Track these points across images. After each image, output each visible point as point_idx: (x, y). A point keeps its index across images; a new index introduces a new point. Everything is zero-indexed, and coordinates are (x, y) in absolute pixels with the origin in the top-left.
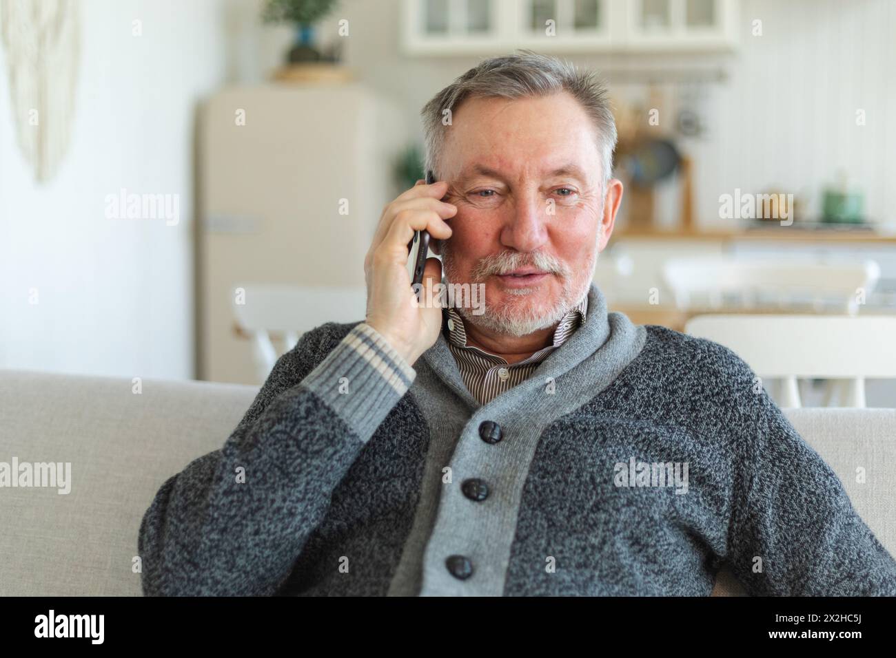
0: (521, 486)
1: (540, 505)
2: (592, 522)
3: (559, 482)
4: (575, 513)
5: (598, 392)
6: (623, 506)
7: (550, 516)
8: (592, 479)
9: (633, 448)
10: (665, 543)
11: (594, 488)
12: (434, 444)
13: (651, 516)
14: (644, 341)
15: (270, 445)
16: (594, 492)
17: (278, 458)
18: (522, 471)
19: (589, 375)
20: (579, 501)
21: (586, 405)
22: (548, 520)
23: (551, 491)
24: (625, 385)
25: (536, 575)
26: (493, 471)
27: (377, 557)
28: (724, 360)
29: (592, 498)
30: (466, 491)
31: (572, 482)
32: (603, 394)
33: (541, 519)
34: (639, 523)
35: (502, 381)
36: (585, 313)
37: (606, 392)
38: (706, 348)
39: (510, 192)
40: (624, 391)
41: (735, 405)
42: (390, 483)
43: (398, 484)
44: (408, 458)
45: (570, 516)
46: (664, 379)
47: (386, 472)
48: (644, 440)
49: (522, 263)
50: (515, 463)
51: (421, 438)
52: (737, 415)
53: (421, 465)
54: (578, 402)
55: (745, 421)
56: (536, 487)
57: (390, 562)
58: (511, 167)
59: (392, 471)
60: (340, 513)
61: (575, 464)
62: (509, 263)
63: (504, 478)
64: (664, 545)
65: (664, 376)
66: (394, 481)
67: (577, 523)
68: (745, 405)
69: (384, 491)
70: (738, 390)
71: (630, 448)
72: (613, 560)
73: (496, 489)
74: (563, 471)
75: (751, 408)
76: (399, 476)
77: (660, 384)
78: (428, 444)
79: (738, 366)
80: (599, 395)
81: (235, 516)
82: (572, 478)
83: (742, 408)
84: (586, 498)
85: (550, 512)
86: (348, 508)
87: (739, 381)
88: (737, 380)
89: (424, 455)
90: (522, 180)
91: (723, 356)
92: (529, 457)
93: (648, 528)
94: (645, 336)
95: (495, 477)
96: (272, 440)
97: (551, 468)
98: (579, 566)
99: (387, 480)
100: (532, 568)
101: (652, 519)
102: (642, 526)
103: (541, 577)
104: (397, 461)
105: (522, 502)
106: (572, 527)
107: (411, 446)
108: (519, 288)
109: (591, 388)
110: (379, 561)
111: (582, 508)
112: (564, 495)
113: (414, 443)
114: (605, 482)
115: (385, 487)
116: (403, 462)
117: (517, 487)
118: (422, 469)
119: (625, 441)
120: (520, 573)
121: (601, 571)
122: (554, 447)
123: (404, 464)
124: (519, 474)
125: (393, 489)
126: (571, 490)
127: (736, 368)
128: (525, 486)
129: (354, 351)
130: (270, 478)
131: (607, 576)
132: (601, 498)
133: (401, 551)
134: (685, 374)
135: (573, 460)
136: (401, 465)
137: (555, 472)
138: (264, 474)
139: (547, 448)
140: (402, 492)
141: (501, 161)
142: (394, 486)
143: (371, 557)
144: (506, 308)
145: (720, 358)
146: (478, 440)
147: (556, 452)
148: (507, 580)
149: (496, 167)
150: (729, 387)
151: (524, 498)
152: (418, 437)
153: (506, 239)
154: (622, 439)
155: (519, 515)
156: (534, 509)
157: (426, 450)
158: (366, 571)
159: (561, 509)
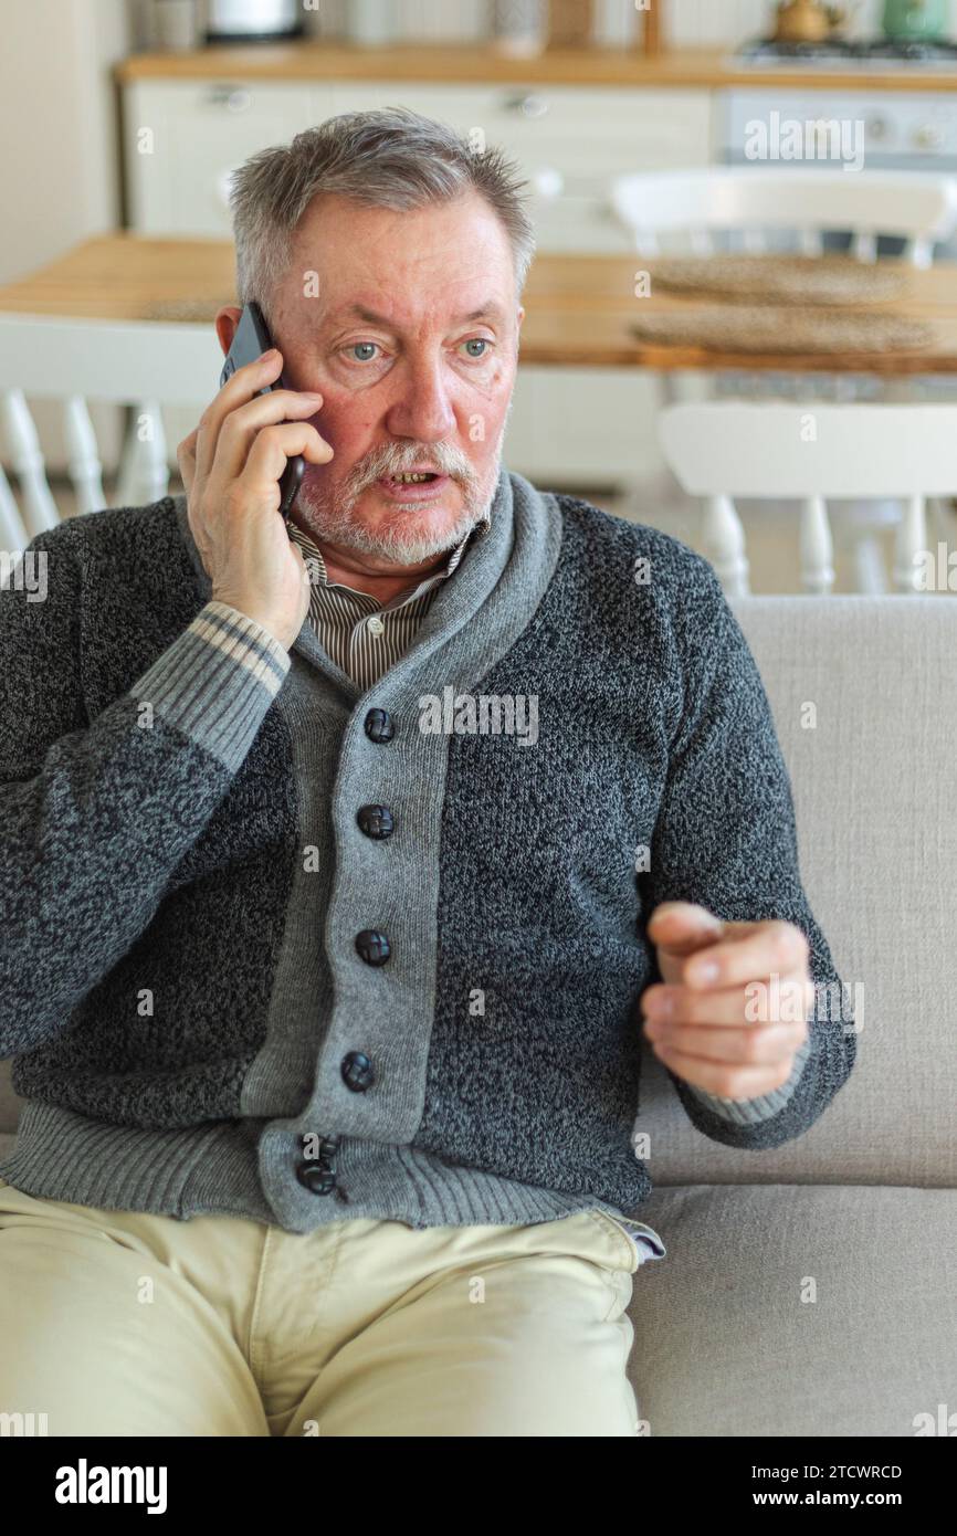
0: (438, 815)
1: (468, 842)
2: (538, 864)
3: (490, 805)
4: (516, 851)
5: (514, 640)
6: (574, 833)
7: (482, 857)
8: (533, 797)
9: (574, 728)
10: (623, 867)
11: (537, 813)
12: (300, 751)
13: (605, 837)
14: (560, 537)
15: (138, 826)
16: (538, 818)
17: (149, 841)
18: (436, 791)
19: (497, 612)
20: (519, 835)
21: (502, 661)
22: (479, 862)
23: (480, 819)
24: (548, 629)
25: (475, 949)
26: (396, 790)
27: (251, 931)
28: (675, 565)
29: (535, 828)
30: (365, 826)
31: (507, 806)
32: (522, 643)
33: (470, 863)
34: (593, 850)
35: (375, 637)
36: (489, 521)
37: (525, 639)
38: (648, 547)
39: (404, 349)
40: (546, 637)
41: (682, 632)
42: (251, 821)
43: (263, 821)
44: (267, 775)
45: (509, 856)
46: (596, 612)
47: (242, 803)
48: (586, 712)
49: (420, 457)
50: (425, 777)
51: (277, 741)
52: (682, 646)
53: (290, 786)
54: (491, 660)
55: (692, 655)
56: (459, 814)
57: (269, 940)
58: (409, 313)
59: (250, 800)
60: (185, 871)
61: (507, 776)
62: (402, 461)
63: (412, 800)
64: (620, 871)
65: (594, 608)
66: (256, 817)
67: (518, 865)
68: (696, 633)
69: (247, 836)
70: (690, 610)
71: (570, 728)
72: (570, 908)
73: (403, 818)
74: (492, 789)
75: (703, 638)
76: (262, 808)
77: (591, 619)
78: (290, 750)
79: (694, 572)
80: (517, 644)
81: (91, 929)
82: (505, 799)
83: (691, 637)
84: (528, 828)
85: (481, 851)
86: (196, 864)
87: (695, 596)
88: (692, 594)
89: (290, 770)
90: (423, 335)
91: (673, 558)
92: (442, 767)
93: (603, 854)
94: (560, 526)
95: (399, 799)
96: (141, 818)
97: (476, 785)
98: (524, 923)
99: (247, 816)
100: (469, 940)
101: (607, 841)
102: (596, 855)
103: (482, 951)
104: (252, 783)
105: (442, 839)
106: (511, 871)
107: (267, 756)
108: (412, 501)
109: (504, 634)
110: (252, 938)
111: (524, 843)
112: (498, 825)
113: (271, 750)
114: (550, 799)
115: (247, 828)
116: (262, 784)
117: (433, 814)
118: (293, 791)
119: (561, 721)
120: (456, 950)
121: (553, 925)
122: (472, 749)
123: (265, 787)
124: (433, 795)
125: (259, 831)
126: (506, 818)
127: (692, 575)
128: (444, 813)
129: (228, 658)
130: (142, 870)
131: (562, 930)
132: (547, 827)
133: (283, 922)
134: (622, 592)
135: (503, 770)
136: (262, 788)
137: (481, 790)
138: (132, 866)
139: (463, 751)
140: (272, 833)
141: (395, 305)
142: (259, 826)
143: (239, 928)
144: (392, 532)
145: (669, 562)
146: (366, 741)
147: (475, 756)
148: (440, 962)
149: (387, 311)
150: (679, 603)
151: (444, 832)
152: (272, 740)
153: (397, 425)
154: (557, 720)
155: (440, 860)
156: (460, 849)
157: (290, 761)
158: (235, 950)
159: (497, 846)
